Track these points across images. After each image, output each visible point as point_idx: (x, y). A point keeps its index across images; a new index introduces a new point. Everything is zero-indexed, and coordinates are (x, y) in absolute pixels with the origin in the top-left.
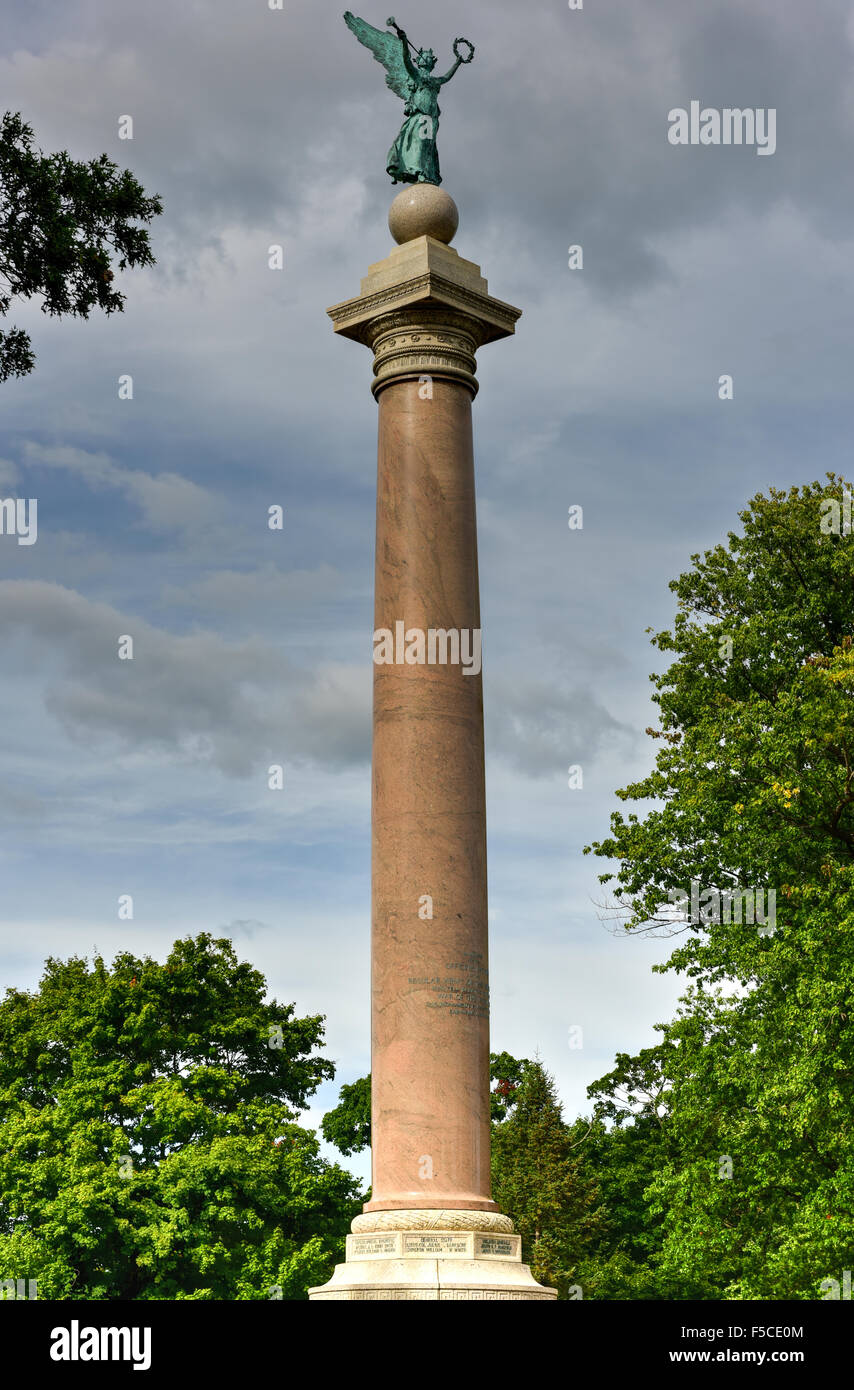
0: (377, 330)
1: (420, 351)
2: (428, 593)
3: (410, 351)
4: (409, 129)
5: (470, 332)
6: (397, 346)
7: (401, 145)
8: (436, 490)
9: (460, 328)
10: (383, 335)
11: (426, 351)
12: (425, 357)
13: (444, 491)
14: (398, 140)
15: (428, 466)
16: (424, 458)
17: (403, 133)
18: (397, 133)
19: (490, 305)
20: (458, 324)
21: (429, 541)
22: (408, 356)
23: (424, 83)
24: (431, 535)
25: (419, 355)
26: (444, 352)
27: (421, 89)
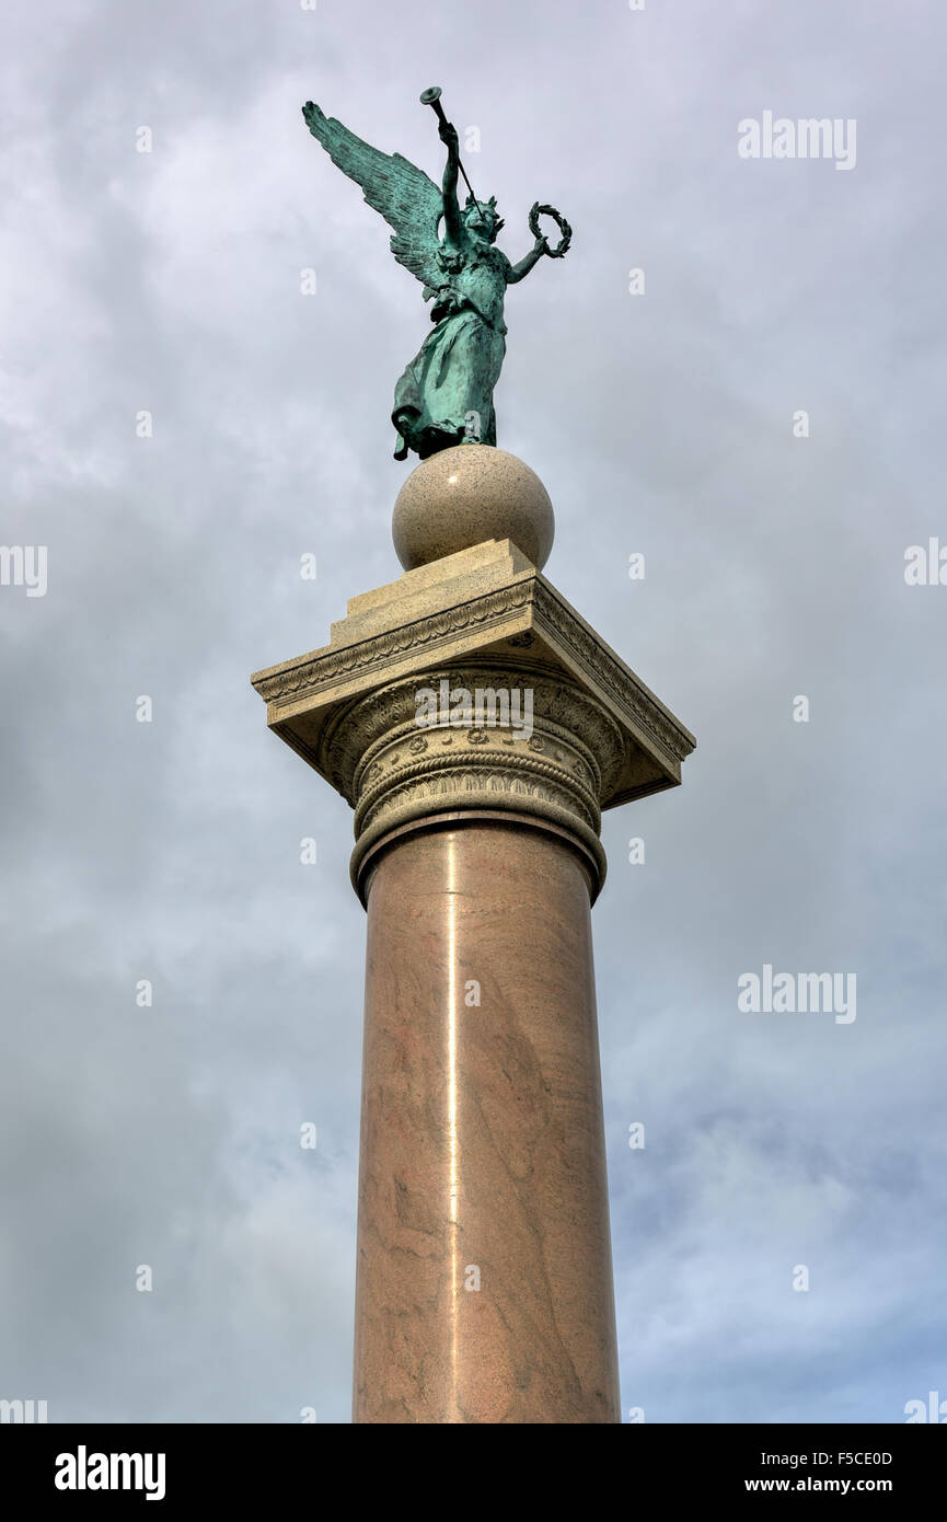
0: (379, 718)
1: (488, 763)
2: (512, 1297)
3: (467, 763)
4: (445, 341)
5: (595, 749)
6: (430, 751)
7: (424, 376)
8: (528, 1065)
9: (576, 730)
10: (395, 731)
11: (504, 764)
12: (499, 780)
13: (547, 1074)
14: (416, 363)
15: (509, 1013)
16: (500, 996)
17: (429, 350)
18: (418, 350)
19: (640, 701)
20: (576, 721)
21: (515, 1180)
22: (459, 774)
23: (481, 256)
24: (520, 1168)
25: (486, 773)
26: (545, 774)
27: (475, 266)
